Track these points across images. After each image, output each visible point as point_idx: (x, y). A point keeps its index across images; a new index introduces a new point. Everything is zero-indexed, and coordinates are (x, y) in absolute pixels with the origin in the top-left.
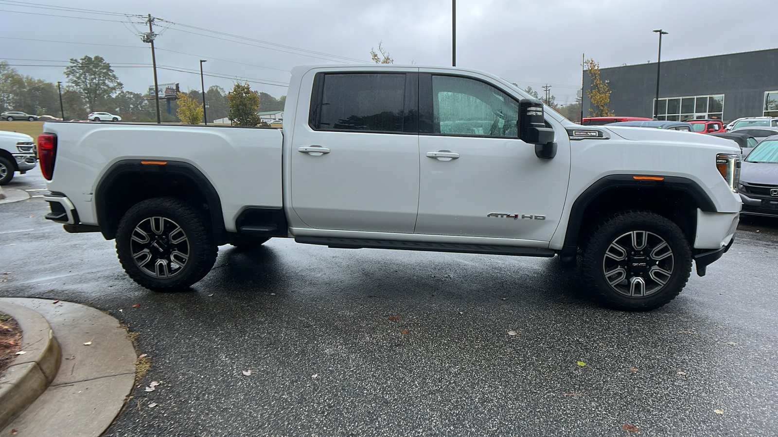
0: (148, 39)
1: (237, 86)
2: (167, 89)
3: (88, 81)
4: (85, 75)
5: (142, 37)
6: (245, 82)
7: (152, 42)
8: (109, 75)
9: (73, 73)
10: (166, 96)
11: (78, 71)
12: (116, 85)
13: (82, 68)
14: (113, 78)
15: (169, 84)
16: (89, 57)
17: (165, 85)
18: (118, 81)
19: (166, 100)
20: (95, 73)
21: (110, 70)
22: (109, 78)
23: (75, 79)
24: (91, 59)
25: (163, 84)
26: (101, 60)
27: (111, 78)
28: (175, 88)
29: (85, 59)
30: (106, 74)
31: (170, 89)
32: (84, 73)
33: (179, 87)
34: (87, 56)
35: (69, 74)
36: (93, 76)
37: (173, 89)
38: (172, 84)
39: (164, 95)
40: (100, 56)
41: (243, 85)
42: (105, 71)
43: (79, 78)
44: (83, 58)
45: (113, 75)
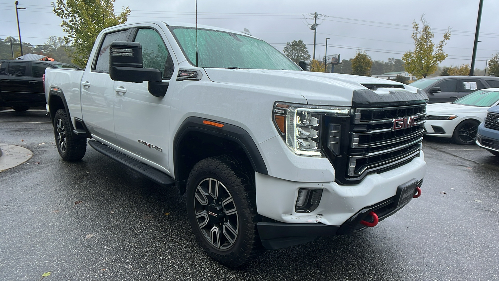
0: (313, 27)
1: (358, 54)
2: (333, 58)
3: (294, 55)
4: (293, 51)
5: (310, 27)
6: (364, 51)
7: (315, 29)
8: (304, 50)
9: (287, 50)
10: (332, 62)
11: (289, 49)
12: (307, 56)
13: (292, 47)
14: (306, 53)
15: (334, 55)
16: (296, 41)
17: (332, 55)
18: (309, 54)
19: (331, 65)
20: (297, 50)
21: (306, 48)
22: (304, 53)
23: (287, 53)
24: (297, 42)
25: (331, 55)
26: (302, 42)
27: (305, 52)
28: (337, 57)
29: (294, 42)
30: (303, 50)
31: (335, 58)
32: (292, 50)
33: (340, 57)
34: (295, 41)
35: (285, 51)
36: (296, 52)
37: (336, 58)
38: (336, 55)
39: (331, 62)
40: (301, 40)
41: (362, 54)
42: (302, 48)
43: (289, 53)
44: (293, 41)
45: (307, 50)
